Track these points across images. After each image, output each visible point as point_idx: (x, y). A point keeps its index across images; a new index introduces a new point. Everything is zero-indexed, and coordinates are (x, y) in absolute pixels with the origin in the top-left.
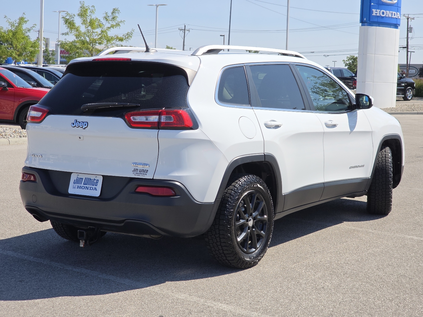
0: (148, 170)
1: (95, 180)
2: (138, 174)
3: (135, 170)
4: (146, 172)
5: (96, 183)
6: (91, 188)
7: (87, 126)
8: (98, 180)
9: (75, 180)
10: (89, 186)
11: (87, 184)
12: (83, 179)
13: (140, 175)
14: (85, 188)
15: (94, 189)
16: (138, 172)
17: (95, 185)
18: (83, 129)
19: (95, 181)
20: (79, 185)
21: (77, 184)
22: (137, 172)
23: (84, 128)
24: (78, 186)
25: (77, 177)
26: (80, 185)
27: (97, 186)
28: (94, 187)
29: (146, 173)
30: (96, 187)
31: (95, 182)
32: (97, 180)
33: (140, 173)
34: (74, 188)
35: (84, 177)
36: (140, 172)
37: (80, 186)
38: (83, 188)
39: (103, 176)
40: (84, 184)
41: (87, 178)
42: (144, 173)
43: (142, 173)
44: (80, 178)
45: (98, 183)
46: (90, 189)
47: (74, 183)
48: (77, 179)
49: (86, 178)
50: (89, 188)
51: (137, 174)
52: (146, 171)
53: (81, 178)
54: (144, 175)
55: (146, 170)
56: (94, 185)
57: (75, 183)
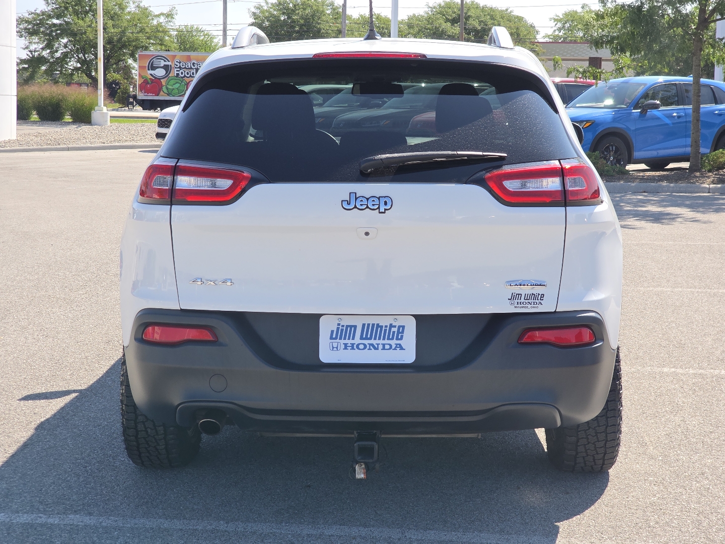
0: (543, 295)
1: (395, 327)
2: (523, 305)
3: (514, 297)
4: (539, 298)
5: (398, 332)
6: (387, 347)
7: (392, 206)
8: (403, 327)
9: (332, 332)
10: (377, 341)
11: (370, 339)
12: (355, 327)
13: (527, 305)
14: (368, 347)
15: (396, 347)
16: (523, 300)
17: (397, 339)
18: (380, 213)
19: (395, 329)
20: (346, 341)
21: (340, 339)
22: (519, 301)
23: (382, 210)
24: (346, 345)
25: (339, 324)
26: (351, 341)
27: (401, 339)
28: (393, 343)
29: (540, 301)
30: (398, 342)
31: (394, 332)
32: (399, 327)
33: (527, 301)
34: (335, 349)
35: (359, 322)
36: (527, 299)
37: (353, 344)
38: (361, 347)
39: (416, 317)
40: (362, 338)
41: (369, 325)
42: (536, 301)
43: (532, 301)
44: (347, 326)
45: (403, 332)
46: (384, 349)
47: (331, 338)
48: (338, 329)
49: (364, 325)
50: (381, 347)
51: (519, 305)
52: (540, 296)
53: (351, 327)
54: (536, 306)
55: (539, 294)
56: (392, 339)
57: (336, 338)
